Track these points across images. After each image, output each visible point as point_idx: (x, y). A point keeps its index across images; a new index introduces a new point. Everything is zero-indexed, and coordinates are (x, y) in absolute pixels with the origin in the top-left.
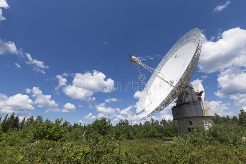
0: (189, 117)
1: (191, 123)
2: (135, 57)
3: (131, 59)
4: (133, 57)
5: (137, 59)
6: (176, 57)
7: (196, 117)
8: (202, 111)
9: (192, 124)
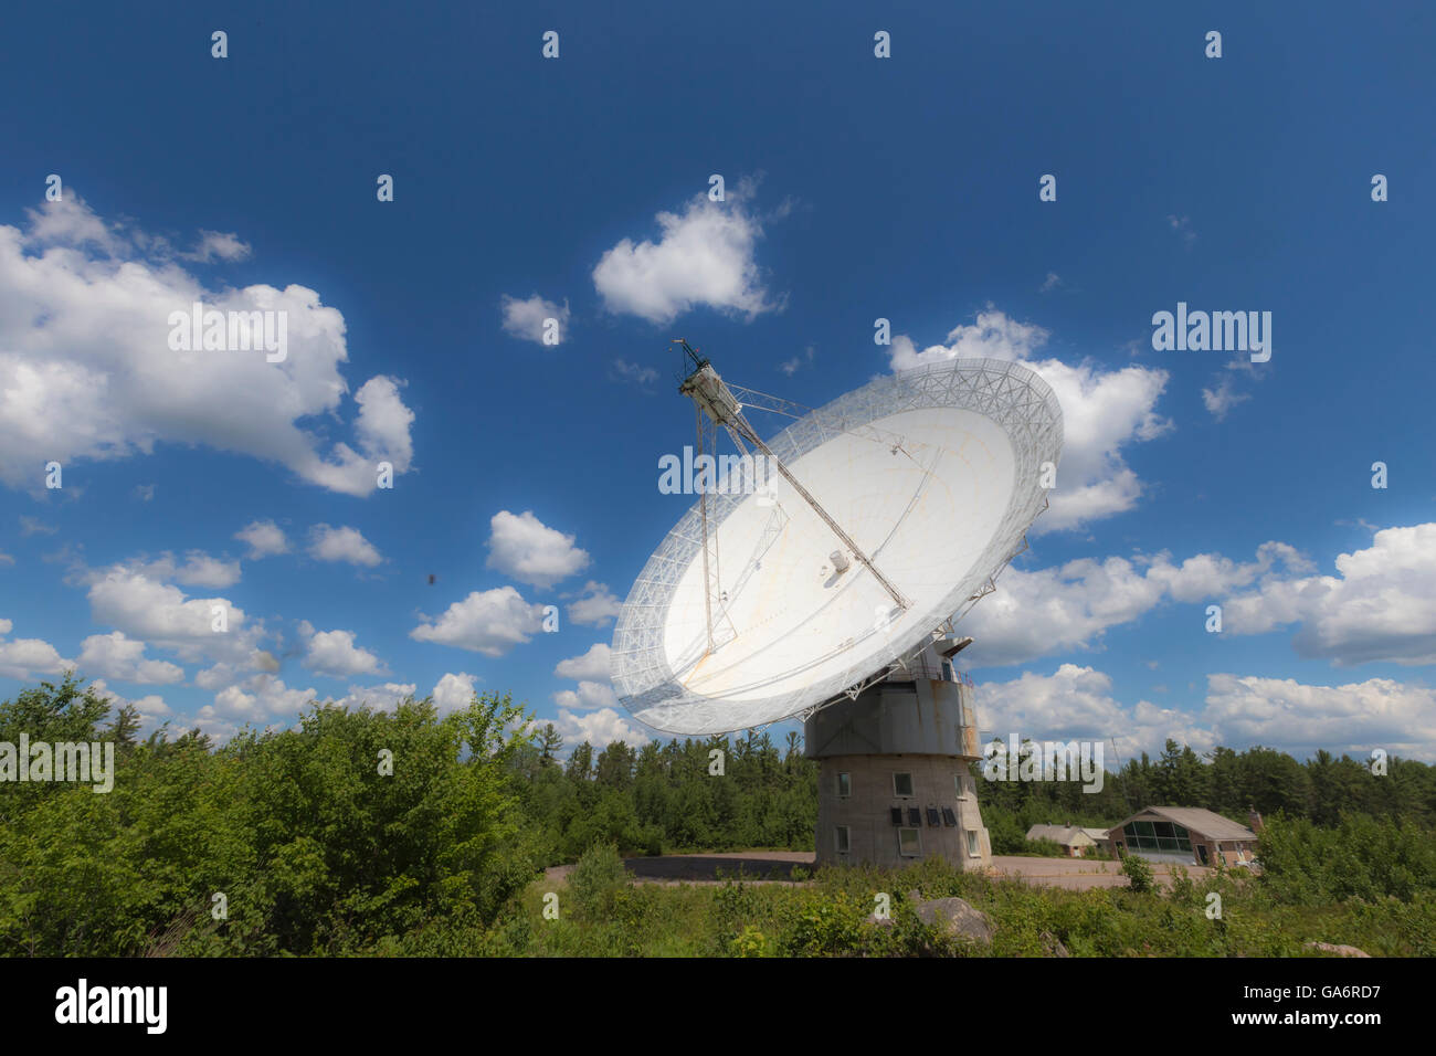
0: (900, 755)
1: (904, 784)
2: (718, 378)
3: (696, 381)
4: (710, 372)
5: (725, 394)
6: (894, 452)
7: (928, 757)
8: (959, 728)
9: (909, 792)
